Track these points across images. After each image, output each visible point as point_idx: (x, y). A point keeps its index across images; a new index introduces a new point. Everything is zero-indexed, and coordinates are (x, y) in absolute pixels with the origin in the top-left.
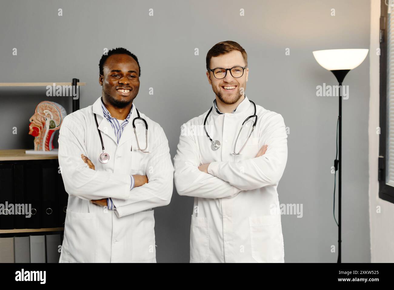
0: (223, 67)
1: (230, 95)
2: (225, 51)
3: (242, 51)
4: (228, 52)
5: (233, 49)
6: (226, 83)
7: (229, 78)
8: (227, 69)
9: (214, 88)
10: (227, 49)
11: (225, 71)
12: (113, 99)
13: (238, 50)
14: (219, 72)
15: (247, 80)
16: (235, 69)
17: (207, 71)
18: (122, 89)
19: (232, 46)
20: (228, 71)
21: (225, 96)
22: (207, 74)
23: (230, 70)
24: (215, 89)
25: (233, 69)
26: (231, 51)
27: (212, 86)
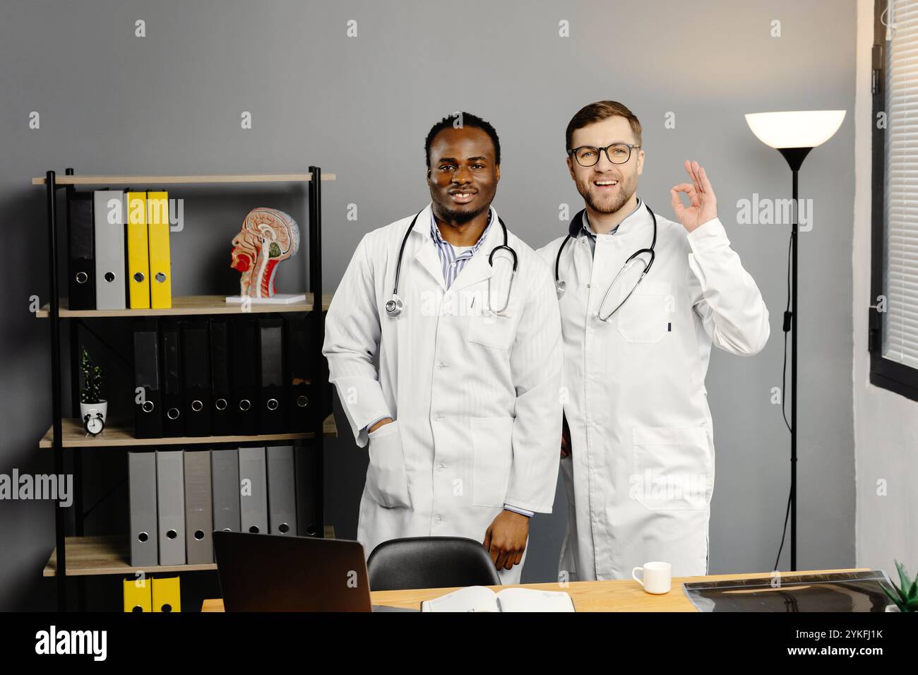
0: (593, 145)
1: (606, 196)
2: (598, 116)
3: (631, 118)
4: (602, 118)
5: (613, 113)
6: (599, 173)
7: (604, 164)
8: (601, 149)
9: (580, 186)
10: (603, 112)
11: (597, 152)
12: (447, 210)
13: (622, 115)
14: (587, 154)
15: (640, 171)
16: (616, 148)
17: (568, 156)
18: (459, 193)
19: (611, 109)
20: (603, 153)
21: (598, 199)
22: (568, 162)
23: (605, 149)
24: (582, 186)
25: (613, 148)
26: (608, 116)
27: (576, 182)
